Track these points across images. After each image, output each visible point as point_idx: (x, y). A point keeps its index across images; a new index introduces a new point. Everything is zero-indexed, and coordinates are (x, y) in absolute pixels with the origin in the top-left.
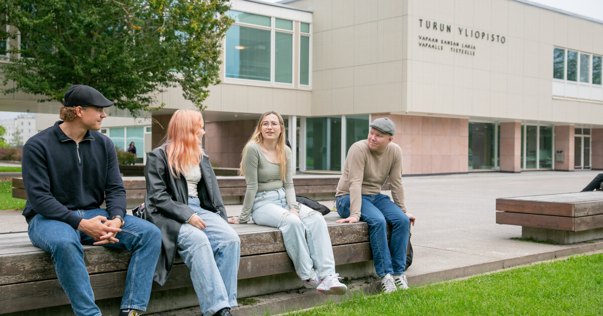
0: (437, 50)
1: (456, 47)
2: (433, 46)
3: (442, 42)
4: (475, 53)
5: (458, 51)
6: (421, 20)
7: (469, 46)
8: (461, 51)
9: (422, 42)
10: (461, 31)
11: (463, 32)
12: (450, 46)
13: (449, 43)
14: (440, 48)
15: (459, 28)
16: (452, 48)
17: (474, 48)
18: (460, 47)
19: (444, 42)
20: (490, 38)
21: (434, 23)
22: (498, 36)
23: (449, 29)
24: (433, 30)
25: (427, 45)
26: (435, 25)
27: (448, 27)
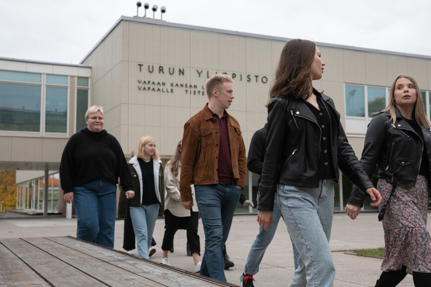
0: (166, 93)
1: (193, 89)
2: (159, 90)
3: (172, 85)
5: (197, 93)
6: (140, 65)
8: (201, 93)
9: (142, 85)
10: (199, 74)
11: (204, 75)
12: (184, 88)
13: (182, 85)
14: (169, 90)
15: (197, 71)
16: (187, 91)
18: (199, 88)
19: (174, 85)
20: (245, 78)
21: (160, 67)
22: (257, 77)
23: (182, 72)
24: (159, 74)
25: (149, 88)
26: (161, 69)
27: (180, 70)
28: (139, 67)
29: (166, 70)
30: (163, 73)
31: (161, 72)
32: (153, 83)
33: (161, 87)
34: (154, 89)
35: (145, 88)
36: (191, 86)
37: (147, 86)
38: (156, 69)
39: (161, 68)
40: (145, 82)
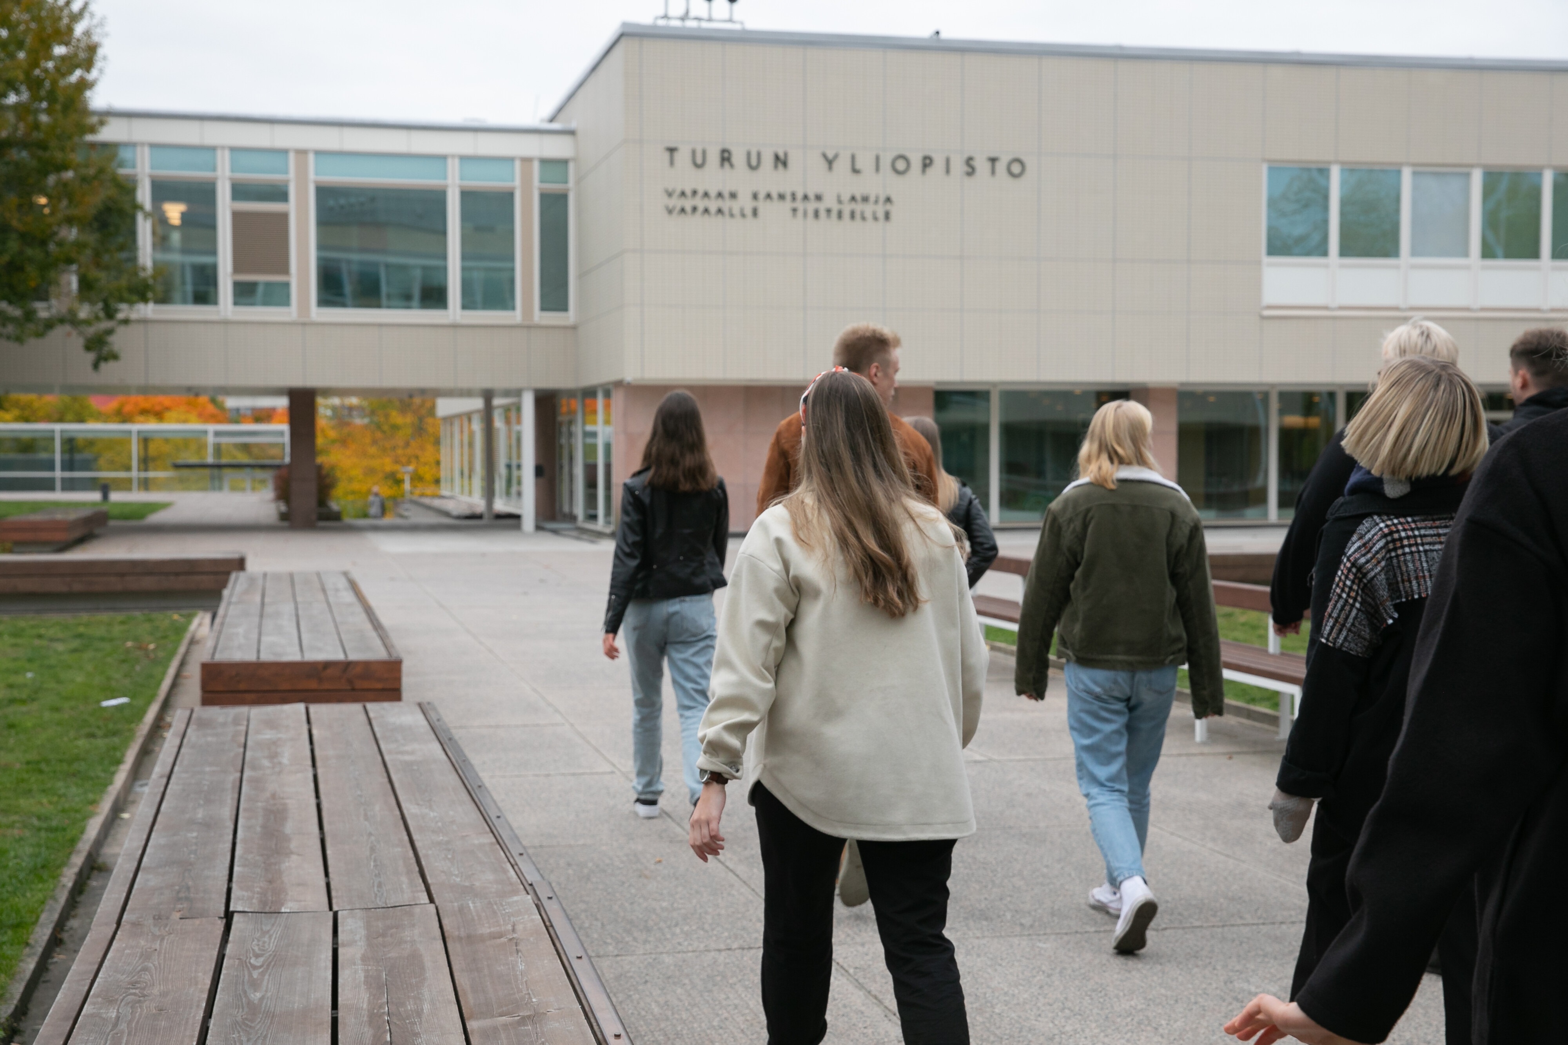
0: (738, 219)
1: (811, 206)
2: (720, 211)
3: (755, 196)
4: (893, 215)
5: (823, 214)
6: (672, 150)
7: (865, 199)
8: (834, 214)
9: (676, 202)
10: (830, 162)
11: (842, 165)
12: (788, 204)
13: (782, 197)
14: (748, 212)
15: (825, 156)
16: (795, 210)
17: (888, 200)
18: (829, 201)
19: (761, 196)
20: (958, 166)
21: (724, 151)
22: (993, 160)
23: (781, 161)
24: (720, 171)
25: (694, 209)
26: (726, 157)
27: (777, 158)
28: (667, 155)
29: (738, 158)
30: (732, 166)
31: (726, 164)
32: (706, 195)
33: (726, 204)
34: (706, 211)
35: (683, 210)
36: (806, 197)
37: (688, 204)
38: (714, 157)
39: (726, 155)
40: (683, 194)
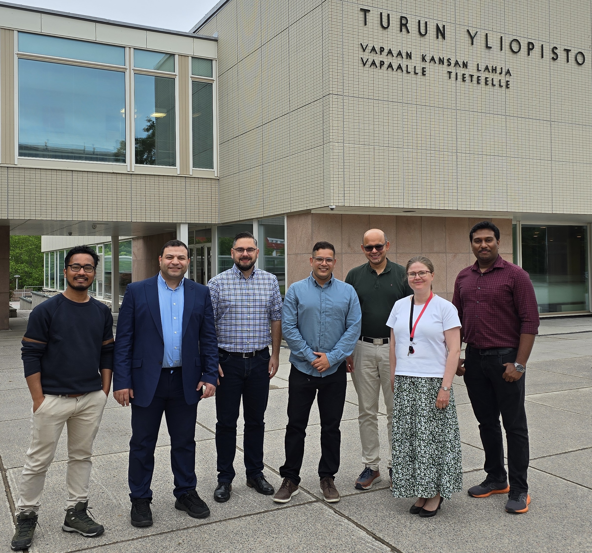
0: (412, 75)
1: (461, 71)
2: (400, 67)
3: (424, 59)
4: (511, 85)
5: (467, 78)
6: (366, 11)
7: (494, 70)
8: (475, 79)
10: (472, 38)
11: (480, 41)
12: (445, 68)
13: (441, 61)
14: (419, 71)
15: (468, 32)
16: (450, 73)
17: (508, 72)
18: (471, 70)
19: (428, 59)
21: (402, 18)
22: (567, 51)
23: (440, 33)
24: (399, 34)
25: (382, 63)
27: (438, 28)
28: (361, 14)
29: (412, 26)
30: (408, 31)
31: (404, 30)
32: (390, 52)
33: (404, 63)
34: (390, 66)
35: (373, 63)
36: (457, 63)
37: (378, 59)
38: (395, 23)
39: (404, 22)
40: (373, 49)
